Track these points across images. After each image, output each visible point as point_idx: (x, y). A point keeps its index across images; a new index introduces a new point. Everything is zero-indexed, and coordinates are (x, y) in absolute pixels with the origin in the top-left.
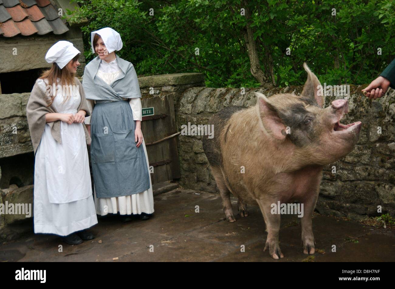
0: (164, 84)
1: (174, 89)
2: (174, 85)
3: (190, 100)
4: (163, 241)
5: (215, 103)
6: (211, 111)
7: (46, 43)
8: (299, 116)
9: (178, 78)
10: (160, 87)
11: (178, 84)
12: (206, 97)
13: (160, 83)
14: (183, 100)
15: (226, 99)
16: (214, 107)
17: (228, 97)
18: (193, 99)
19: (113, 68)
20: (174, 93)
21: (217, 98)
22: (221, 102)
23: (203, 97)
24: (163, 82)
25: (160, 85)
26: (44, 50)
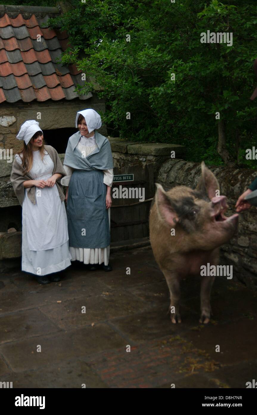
0: (148, 154)
1: (155, 159)
2: (155, 156)
3: (166, 170)
4: (104, 292)
5: (182, 176)
6: (179, 182)
7: (72, 107)
8: (187, 208)
9: (159, 149)
10: (146, 155)
11: (159, 155)
12: (178, 169)
13: (146, 152)
14: (162, 170)
15: (191, 174)
16: (181, 179)
17: (193, 172)
18: (169, 169)
19: (91, 142)
20: (155, 163)
21: (185, 171)
22: (187, 175)
23: (175, 169)
24: (148, 152)
25: (146, 154)
26: (70, 113)
